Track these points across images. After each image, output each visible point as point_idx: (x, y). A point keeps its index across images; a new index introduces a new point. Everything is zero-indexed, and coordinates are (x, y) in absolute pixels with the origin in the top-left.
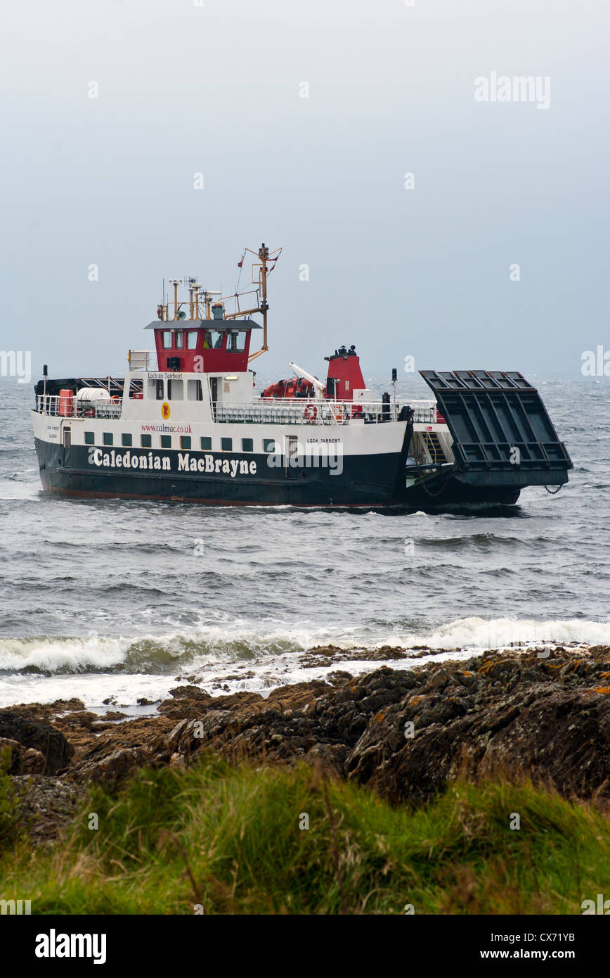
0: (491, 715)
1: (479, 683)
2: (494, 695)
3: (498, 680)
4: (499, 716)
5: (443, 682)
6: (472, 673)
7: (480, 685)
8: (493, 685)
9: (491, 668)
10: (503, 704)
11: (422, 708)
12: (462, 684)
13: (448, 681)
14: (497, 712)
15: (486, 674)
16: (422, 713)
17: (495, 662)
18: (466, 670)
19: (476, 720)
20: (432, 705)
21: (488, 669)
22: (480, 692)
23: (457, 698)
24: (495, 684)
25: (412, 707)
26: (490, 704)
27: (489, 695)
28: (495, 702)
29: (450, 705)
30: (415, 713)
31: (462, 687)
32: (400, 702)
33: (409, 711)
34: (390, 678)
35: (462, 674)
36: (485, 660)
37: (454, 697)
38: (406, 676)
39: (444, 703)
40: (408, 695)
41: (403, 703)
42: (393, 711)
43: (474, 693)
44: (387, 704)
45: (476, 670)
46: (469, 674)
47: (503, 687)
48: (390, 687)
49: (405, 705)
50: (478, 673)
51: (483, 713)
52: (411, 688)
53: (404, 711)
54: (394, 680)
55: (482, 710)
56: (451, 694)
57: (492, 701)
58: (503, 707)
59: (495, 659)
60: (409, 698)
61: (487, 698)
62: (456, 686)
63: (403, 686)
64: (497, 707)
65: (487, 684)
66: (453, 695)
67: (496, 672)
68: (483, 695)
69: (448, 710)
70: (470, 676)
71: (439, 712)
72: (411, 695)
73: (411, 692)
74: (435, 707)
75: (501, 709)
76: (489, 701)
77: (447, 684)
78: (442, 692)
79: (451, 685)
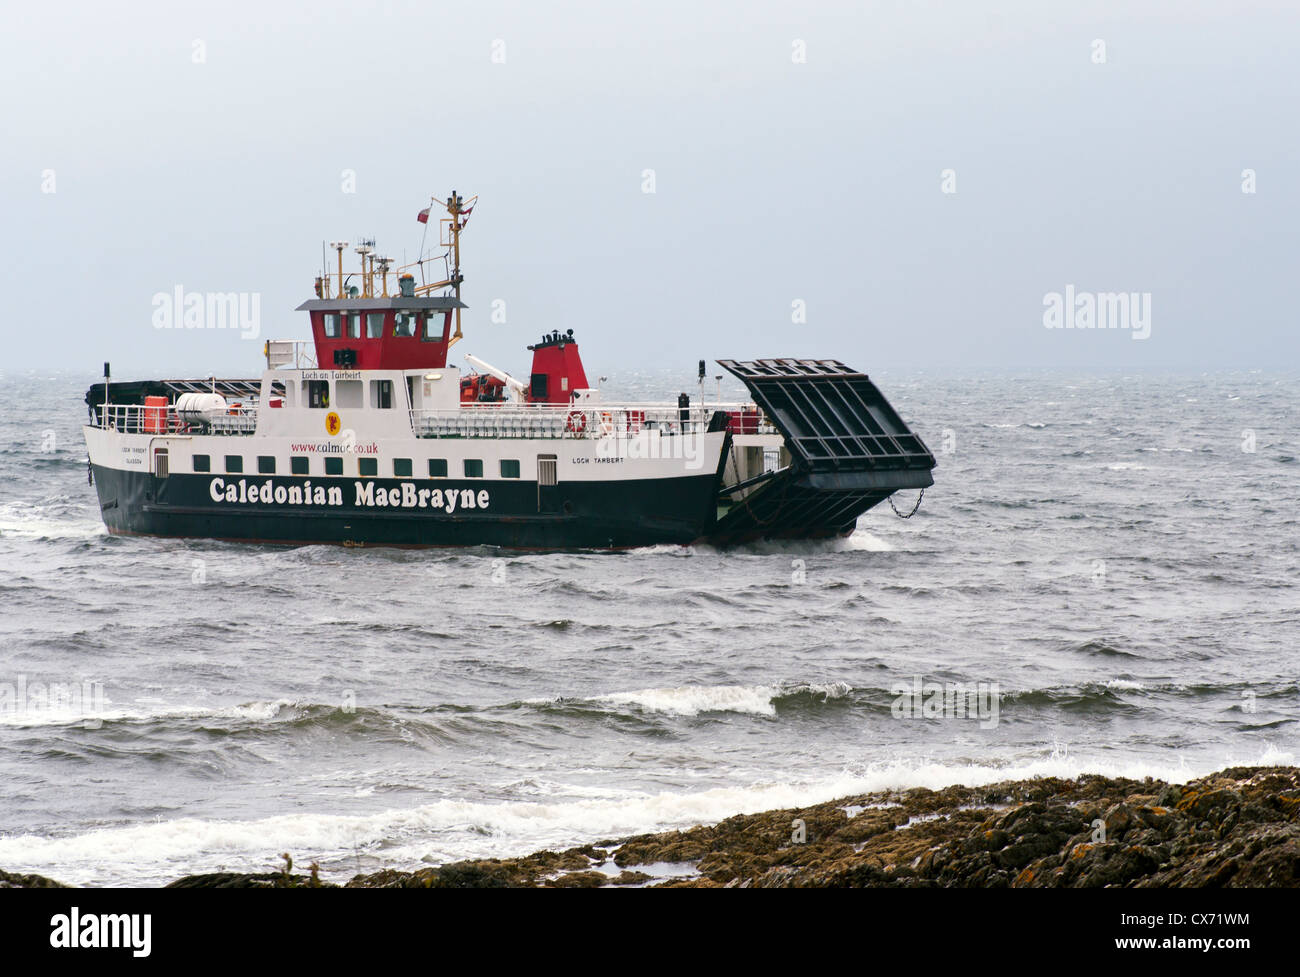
0: (1194, 873)
1: (1176, 824)
2: (1200, 842)
3: (1206, 820)
4: (1207, 873)
5: (1122, 822)
6: (1167, 809)
7: (1179, 828)
8: (1198, 828)
9: (1194, 802)
10: (1214, 855)
11: (1091, 862)
12: (1151, 825)
13: (1130, 822)
14: (1204, 868)
15: (1188, 811)
16: (1091, 869)
17: (1201, 793)
18: (1158, 805)
19: (1172, 880)
20: (1107, 858)
21: (1191, 804)
22: (1179, 838)
23: (1144, 847)
24: (1202, 826)
25: (1077, 861)
26: (1194, 856)
27: (1192, 842)
28: (1202, 853)
29: (1134, 857)
30: (1081, 869)
31: (1151, 831)
32: (1058, 853)
33: (1071, 866)
34: (1044, 818)
35: (1151, 811)
36: (1186, 790)
37: (1139, 845)
38: (1067, 814)
39: (1125, 854)
40: (1070, 843)
41: (1062, 854)
42: (1047, 866)
43: (1169, 840)
44: (1040, 857)
45: (1173, 806)
46: (1162, 811)
47: (1213, 831)
48: (1043, 831)
49: (1066, 857)
50: (1176, 810)
51: (1183, 869)
52: (1075, 834)
53: (1064, 866)
54: (1049, 820)
55: (1182, 865)
56: (1135, 840)
57: (1197, 851)
58: (1214, 860)
59: (1201, 789)
60: (1071, 847)
61: (1189, 847)
62: (1142, 829)
63: (1063, 829)
64: (1204, 860)
65: (1189, 825)
66: (1138, 842)
67: (1202, 808)
68: (1183, 842)
69: (1131, 865)
70: (1164, 814)
71: (1116, 868)
72: (1075, 843)
73: (1075, 837)
74: (1112, 860)
75: (1210, 863)
76: (1192, 852)
77: (1128, 826)
78: (1121, 839)
79: (1135, 827)
